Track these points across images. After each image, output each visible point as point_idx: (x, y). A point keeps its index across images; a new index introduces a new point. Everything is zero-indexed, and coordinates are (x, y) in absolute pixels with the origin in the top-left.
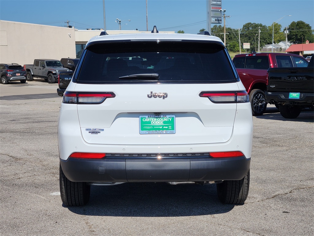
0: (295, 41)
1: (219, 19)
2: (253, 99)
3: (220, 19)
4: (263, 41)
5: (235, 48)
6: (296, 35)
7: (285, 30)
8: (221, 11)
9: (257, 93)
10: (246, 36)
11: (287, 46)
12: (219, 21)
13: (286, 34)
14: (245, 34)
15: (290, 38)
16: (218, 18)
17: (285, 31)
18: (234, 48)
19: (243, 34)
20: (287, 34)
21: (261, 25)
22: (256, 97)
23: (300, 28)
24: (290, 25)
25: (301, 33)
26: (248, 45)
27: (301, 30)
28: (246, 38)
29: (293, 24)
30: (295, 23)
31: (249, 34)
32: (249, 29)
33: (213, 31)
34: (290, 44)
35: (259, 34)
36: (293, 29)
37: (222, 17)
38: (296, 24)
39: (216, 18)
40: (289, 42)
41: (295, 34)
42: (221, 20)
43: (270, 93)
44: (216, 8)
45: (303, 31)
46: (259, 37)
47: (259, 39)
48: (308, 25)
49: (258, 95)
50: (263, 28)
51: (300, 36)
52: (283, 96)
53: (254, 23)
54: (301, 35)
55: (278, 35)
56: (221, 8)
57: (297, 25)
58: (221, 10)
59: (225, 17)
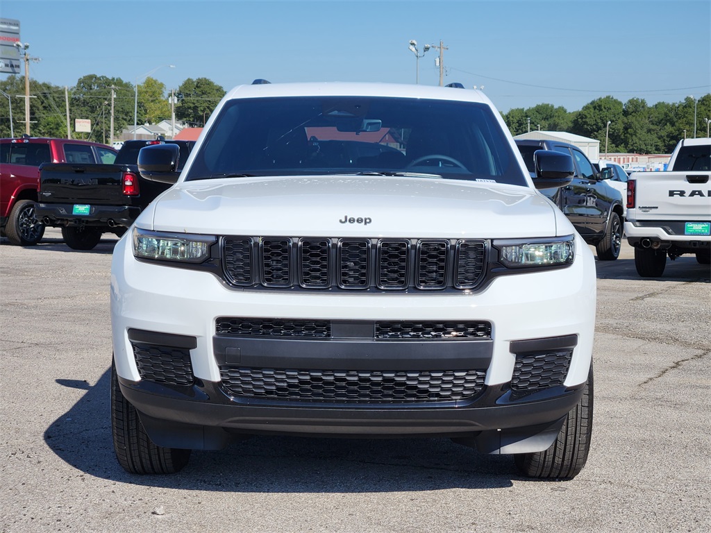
0: (194, 121)
1: (14, 63)
2: (19, 216)
3: (17, 64)
4: (123, 118)
5: (61, 131)
6: (195, 108)
7: (170, 95)
8: (18, 45)
9: (28, 206)
10: (85, 103)
11: (175, 129)
12: (13, 66)
13: (171, 104)
14: (82, 99)
15: (181, 114)
16: (11, 62)
17: (170, 99)
18: (57, 129)
19: (77, 100)
20: (175, 104)
21: (119, 82)
22: (25, 214)
23: (203, 93)
24: (181, 85)
25: (206, 105)
26: (86, 124)
27: (205, 98)
28: (84, 109)
29: (188, 83)
30: (193, 82)
31: (91, 100)
32: (91, 89)
33: (5, 87)
34: (181, 127)
35: (113, 102)
36: (188, 95)
37: (22, 60)
38: (195, 84)
39: (8, 62)
40: (180, 121)
41: (192, 105)
42: (18, 66)
43: (42, 205)
44: (8, 39)
45: (209, 101)
46: (113, 109)
47: (112, 112)
48: (221, 87)
49: (29, 211)
50: (123, 88)
51: (203, 111)
52: (64, 211)
53: (103, 77)
54: (205, 109)
55: (158, 105)
56: (18, 40)
57: (197, 86)
58: (19, 43)
59: (27, 60)
